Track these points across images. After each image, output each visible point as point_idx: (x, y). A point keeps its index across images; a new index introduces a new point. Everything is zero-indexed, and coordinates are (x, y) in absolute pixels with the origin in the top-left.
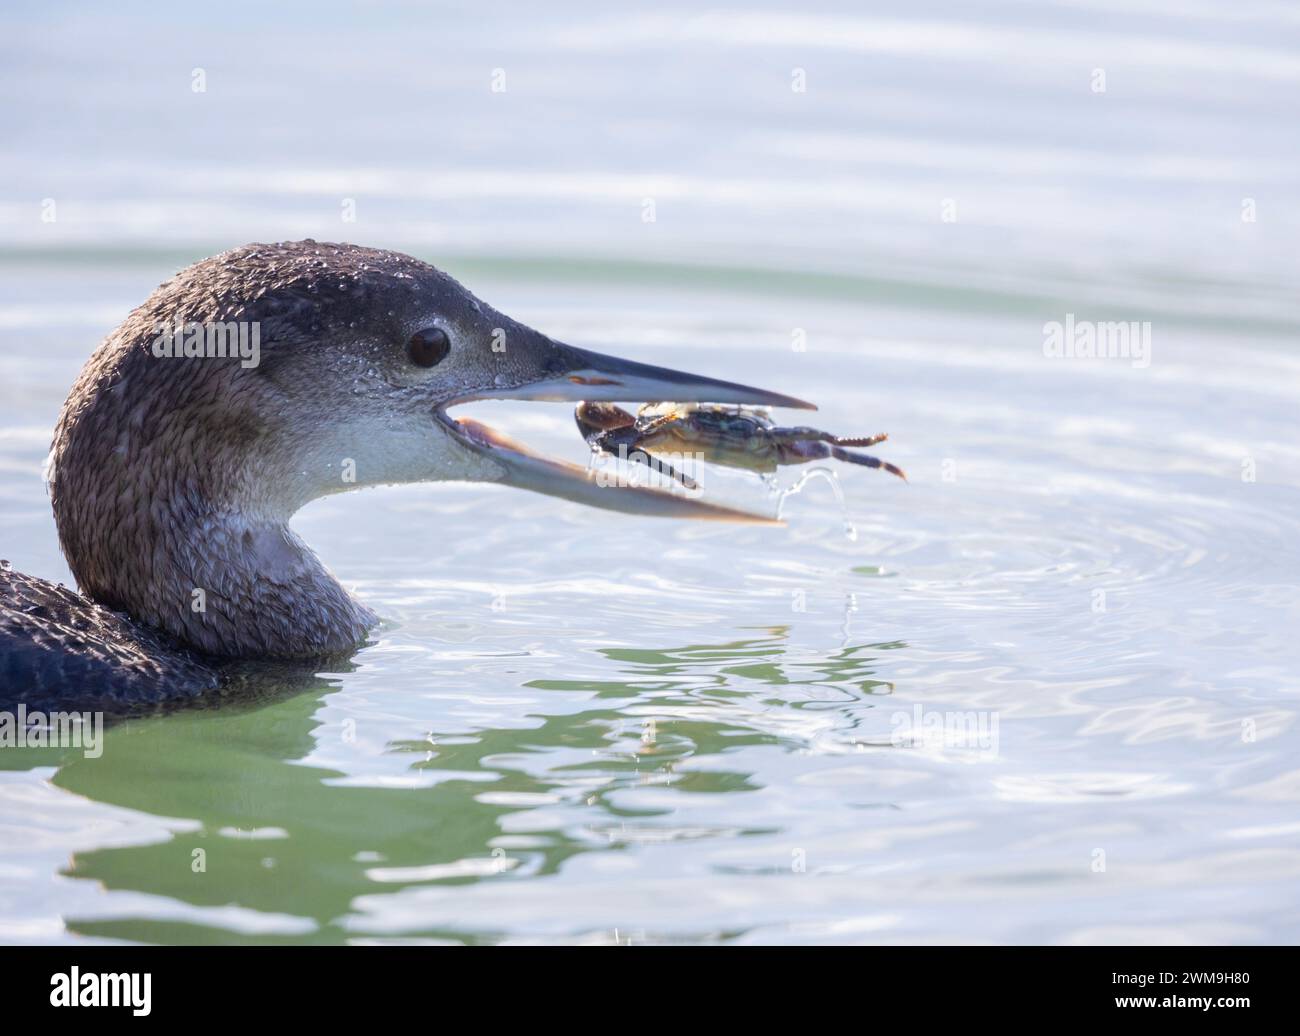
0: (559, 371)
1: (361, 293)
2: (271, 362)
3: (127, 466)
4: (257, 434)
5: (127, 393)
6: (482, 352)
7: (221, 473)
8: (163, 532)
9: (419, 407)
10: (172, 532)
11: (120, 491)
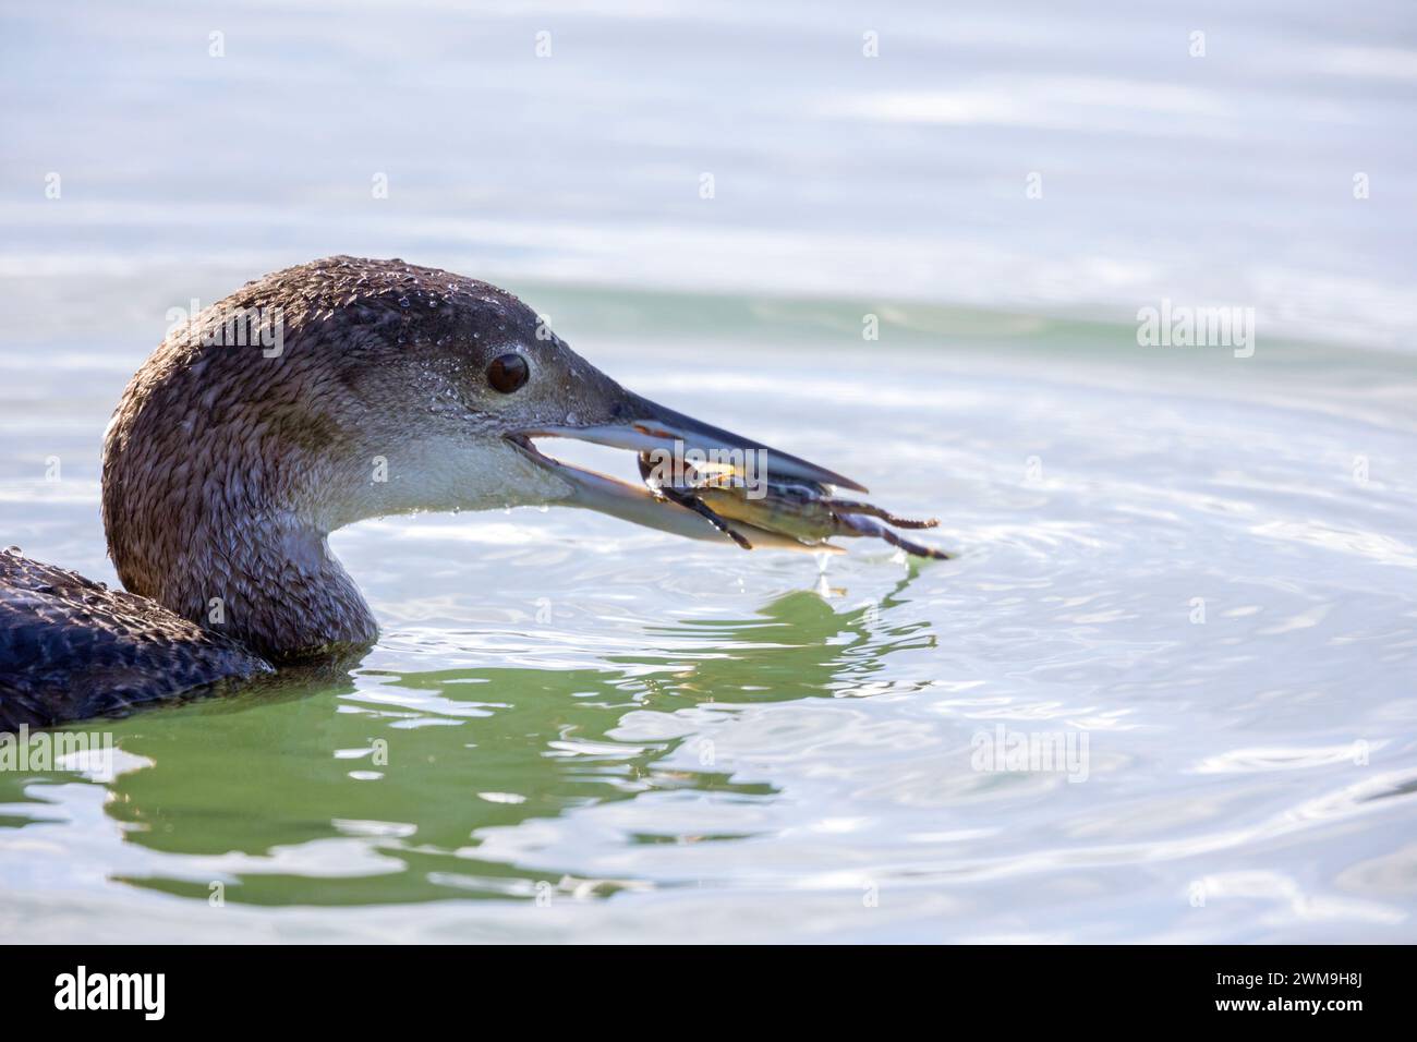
0: (626, 417)
1: (450, 311)
2: (354, 370)
3: (189, 443)
4: (331, 440)
5: (204, 375)
6: (556, 387)
7: (287, 472)
8: (211, 512)
9: (490, 432)
10: (220, 514)
11: (177, 464)
